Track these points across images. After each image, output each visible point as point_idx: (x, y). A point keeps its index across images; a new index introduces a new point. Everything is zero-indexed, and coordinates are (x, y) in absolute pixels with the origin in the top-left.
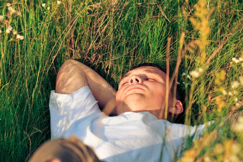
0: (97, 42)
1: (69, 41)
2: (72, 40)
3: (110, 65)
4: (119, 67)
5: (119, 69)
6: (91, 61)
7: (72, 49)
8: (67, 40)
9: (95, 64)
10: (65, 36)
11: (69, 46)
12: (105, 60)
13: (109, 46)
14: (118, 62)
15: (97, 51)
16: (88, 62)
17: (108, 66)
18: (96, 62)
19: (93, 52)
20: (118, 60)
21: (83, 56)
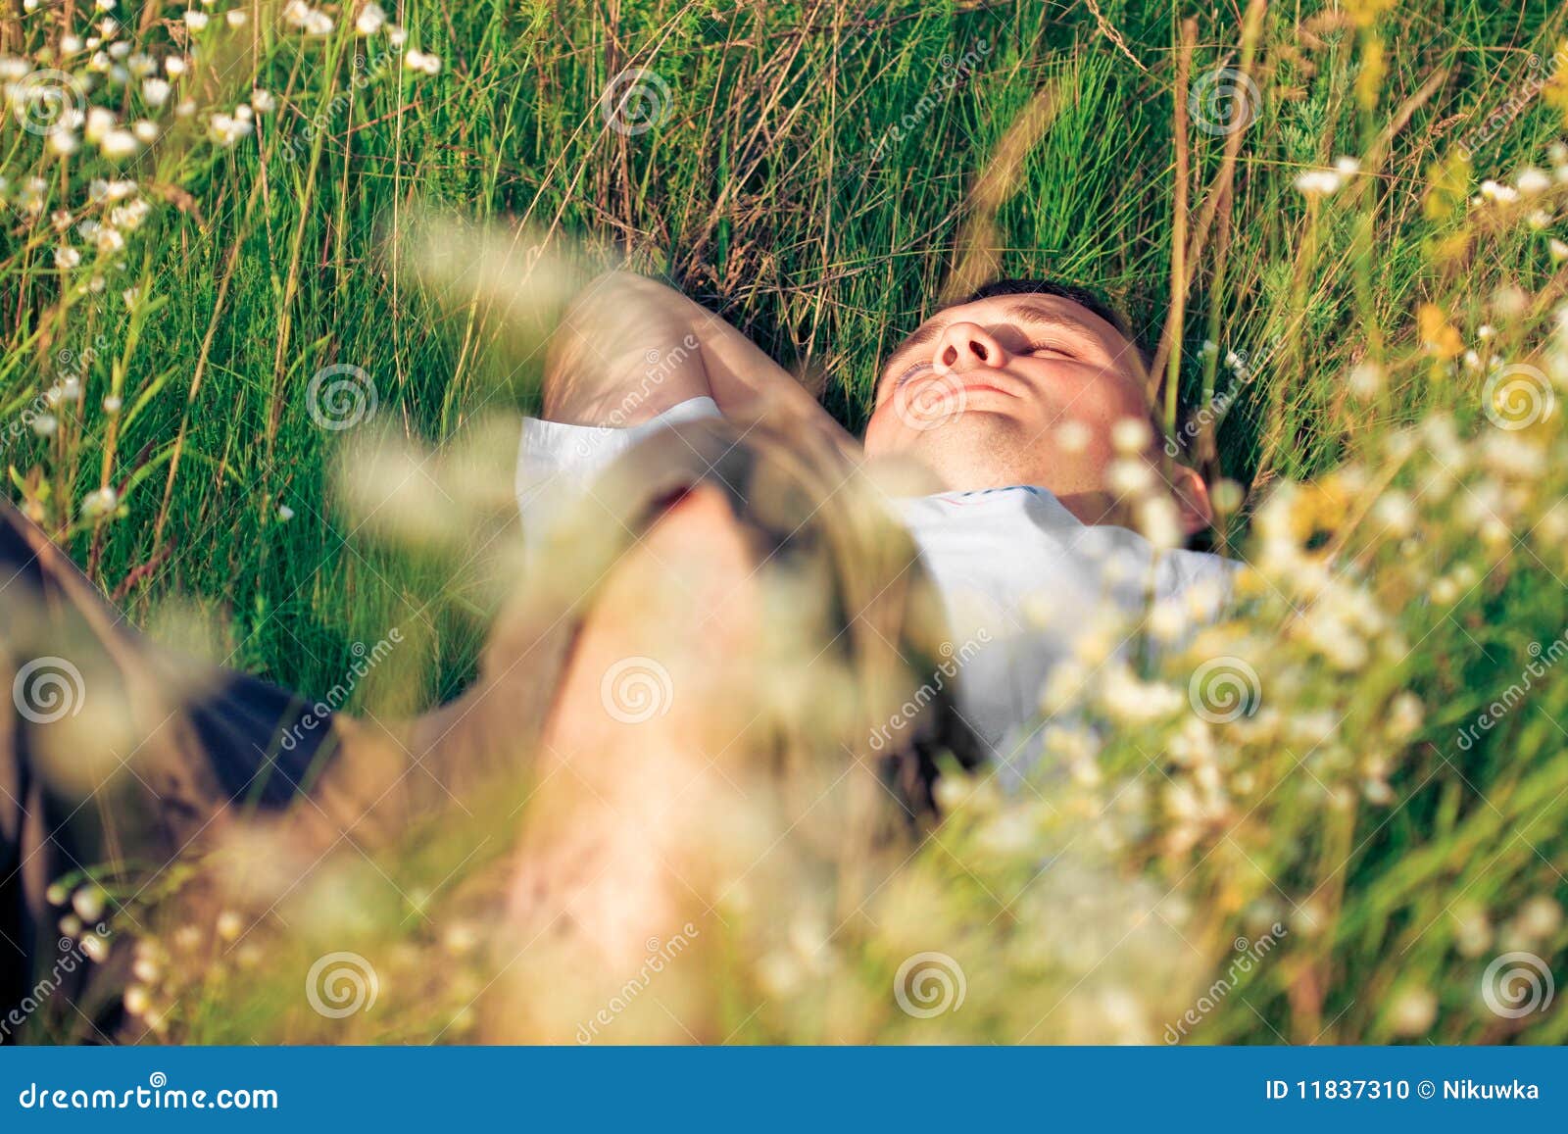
0: (754, 186)
1: (606, 179)
2: (622, 174)
3: (818, 307)
4: (866, 319)
5: (868, 331)
6: (720, 287)
7: (622, 225)
8: (598, 177)
9: (741, 305)
10: (584, 152)
11: (603, 209)
12: (795, 279)
13: (814, 209)
14: (862, 293)
15: (750, 235)
16: (707, 293)
17: (811, 312)
18: (749, 291)
19: (731, 239)
20: (863, 282)
21: (680, 261)
